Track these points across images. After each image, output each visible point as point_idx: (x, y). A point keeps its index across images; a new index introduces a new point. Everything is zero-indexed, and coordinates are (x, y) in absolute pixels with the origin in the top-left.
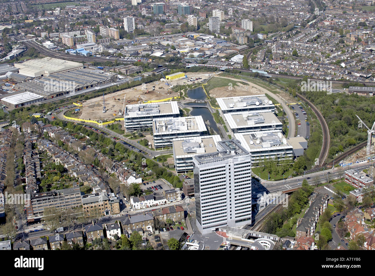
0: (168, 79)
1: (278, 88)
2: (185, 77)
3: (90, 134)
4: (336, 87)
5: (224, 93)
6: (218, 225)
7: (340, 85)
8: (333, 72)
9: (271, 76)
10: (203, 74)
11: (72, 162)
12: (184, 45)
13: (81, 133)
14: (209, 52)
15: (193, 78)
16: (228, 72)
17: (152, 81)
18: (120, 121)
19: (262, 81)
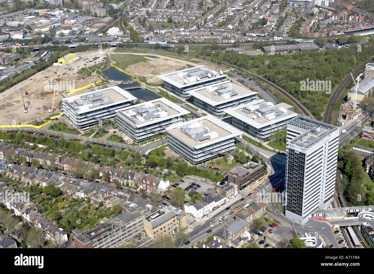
0: (61, 63)
1: (193, 57)
2: (78, 58)
3: (44, 141)
4: (247, 49)
5: (144, 70)
6: (312, 212)
7: (251, 47)
8: (230, 35)
9: (174, 46)
10: (95, 52)
11: (62, 180)
12: (39, 24)
13: (25, 142)
14: (77, 28)
15: (89, 58)
16: (122, 47)
17: (44, 68)
18: (57, 119)
19: (168, 52)
